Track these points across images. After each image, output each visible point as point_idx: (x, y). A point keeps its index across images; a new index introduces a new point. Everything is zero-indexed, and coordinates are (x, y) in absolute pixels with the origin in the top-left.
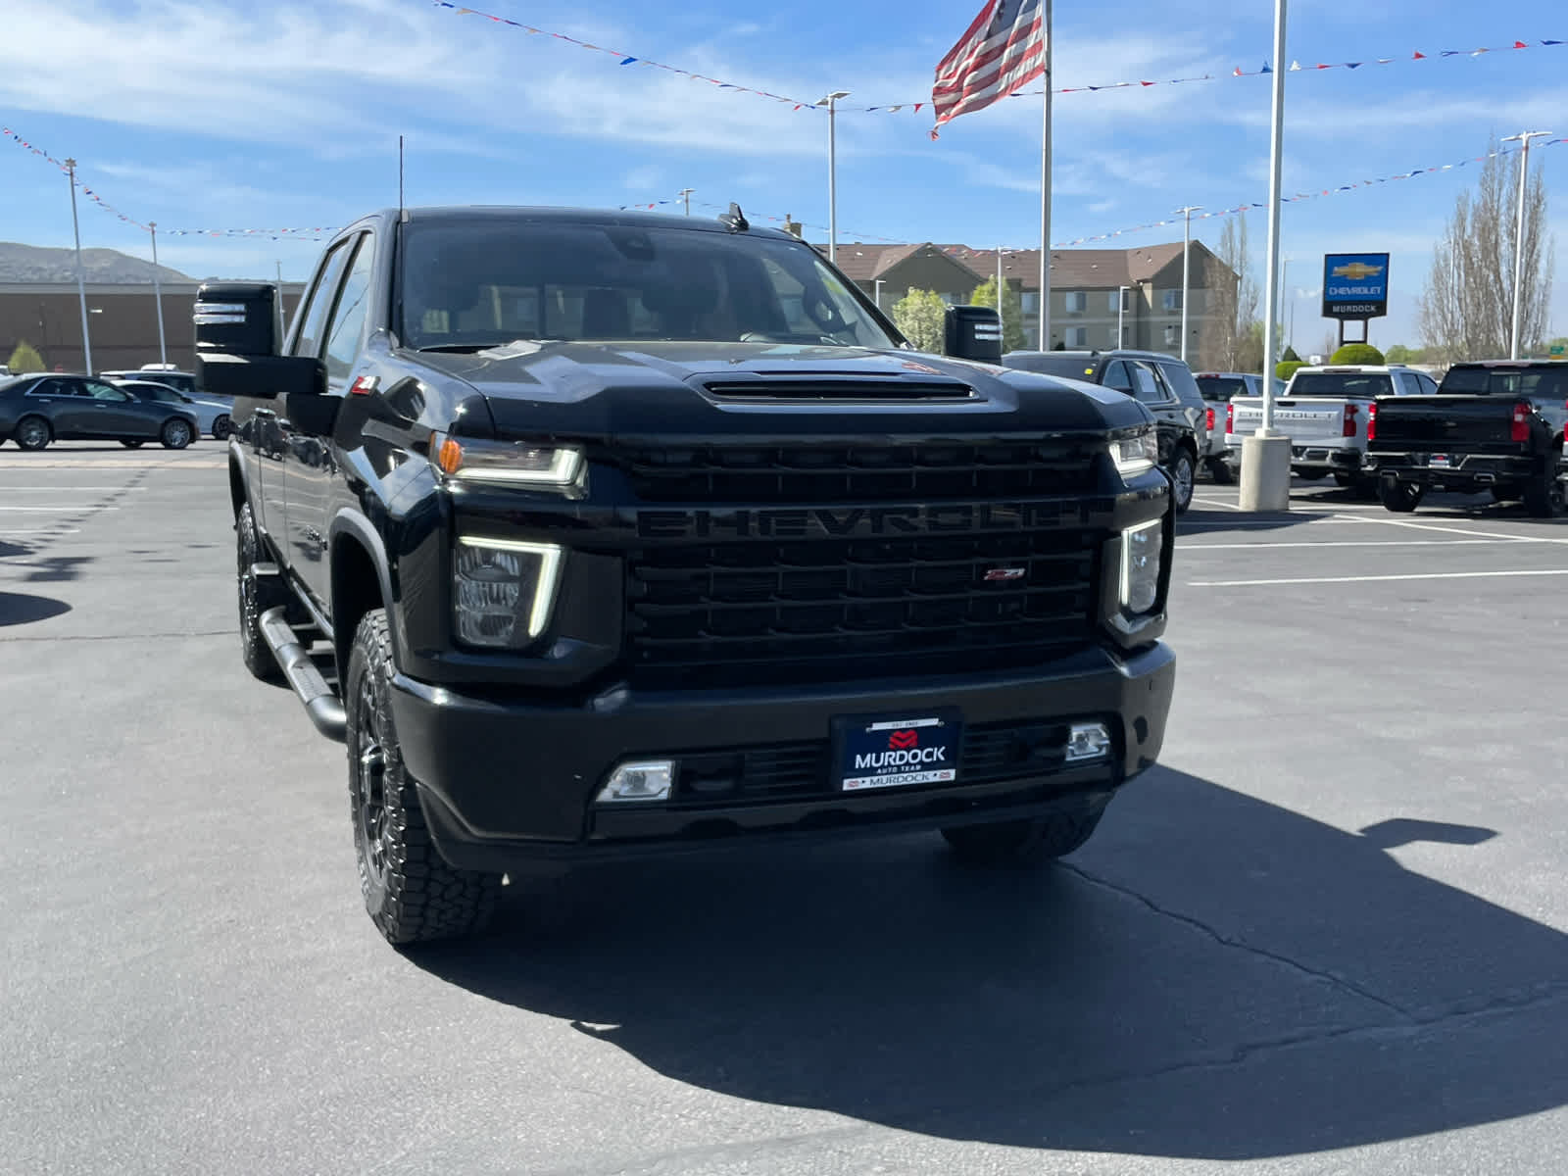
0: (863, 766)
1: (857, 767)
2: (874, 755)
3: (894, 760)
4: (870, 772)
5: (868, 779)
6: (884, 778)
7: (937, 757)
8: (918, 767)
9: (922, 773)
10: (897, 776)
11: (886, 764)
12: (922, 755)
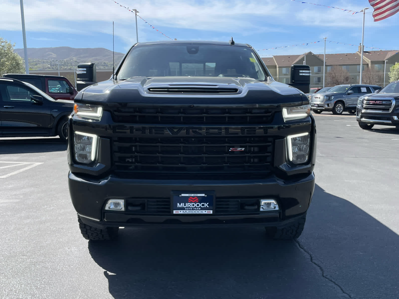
0: (180, 207)
1: (178, 207)
2: (183, 204)
3: (191, 206)
4: (183, 209)
5: (182, 211)
6: (188, 211)
7: (206, 206)
8: (200, 209)
9: (201, 210)
10: (192, 211)
11: (188, 207)
12: (200, 205)
